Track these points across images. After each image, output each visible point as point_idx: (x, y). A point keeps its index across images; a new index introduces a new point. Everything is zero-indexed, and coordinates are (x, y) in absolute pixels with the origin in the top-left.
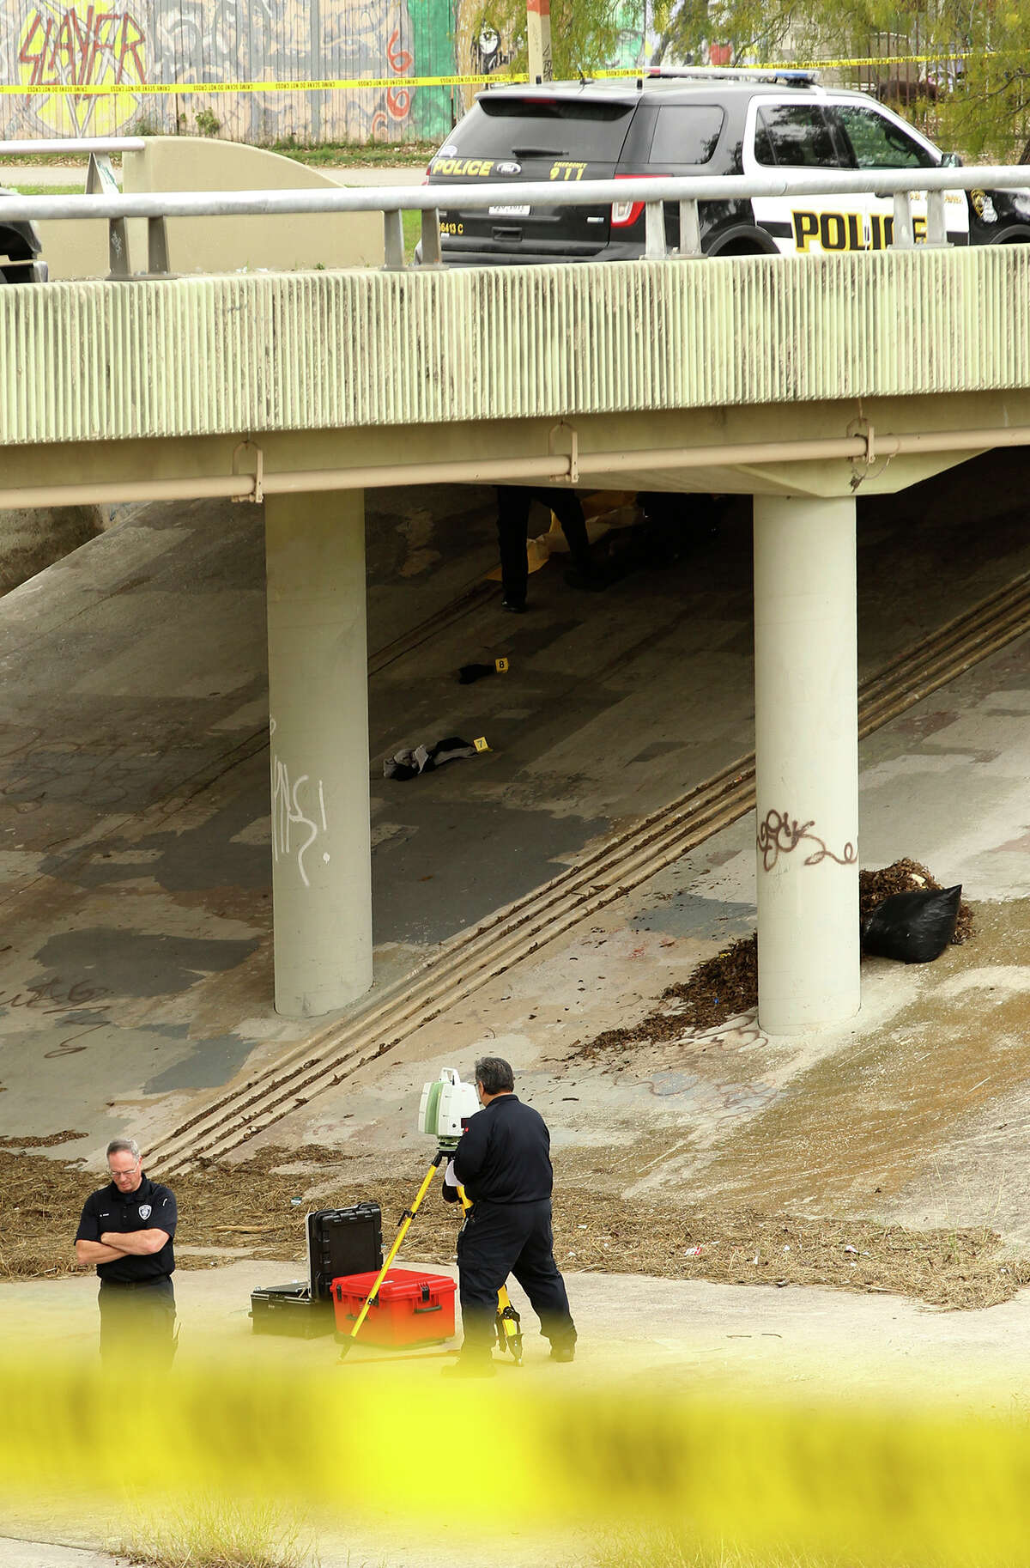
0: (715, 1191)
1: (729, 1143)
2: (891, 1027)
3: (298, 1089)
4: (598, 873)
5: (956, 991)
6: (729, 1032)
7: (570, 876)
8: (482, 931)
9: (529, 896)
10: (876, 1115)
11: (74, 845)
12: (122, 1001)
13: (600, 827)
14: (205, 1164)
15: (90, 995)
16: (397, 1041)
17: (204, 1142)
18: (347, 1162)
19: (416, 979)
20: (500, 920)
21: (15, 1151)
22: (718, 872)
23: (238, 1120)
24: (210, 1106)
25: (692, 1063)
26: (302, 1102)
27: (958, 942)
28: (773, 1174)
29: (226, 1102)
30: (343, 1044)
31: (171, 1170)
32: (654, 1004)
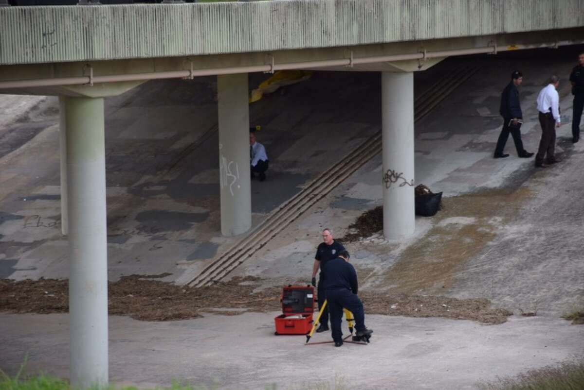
0: (389, 288)
1: (388, 273)
2: (427, 236)
3: (238, 259)
4: (313, 191)
5: (445, 225)
6: (374, 239)
7: (304, 192)
8: (281, 209)
9: (293, 198)
10: (433, 264)
11: (136, 184)
12: (169, 232)
13: (308, 177)
14: (216, 282)
15: (157, 230)
16: (265, 243)
17: (213, 275)
18: (263, 281)
19: (264, 224)
20: (286, 206)
21: (151, 279)
22: (352, 190)
23: (221, 269)
24: (210, 265)
25: (366, 248)
26: (241, 263)
27: (439, 210)
28: (406, 282)
29: (215, 263)
30: (248, 244)
31: (205, 284)
32: (346, 231)
